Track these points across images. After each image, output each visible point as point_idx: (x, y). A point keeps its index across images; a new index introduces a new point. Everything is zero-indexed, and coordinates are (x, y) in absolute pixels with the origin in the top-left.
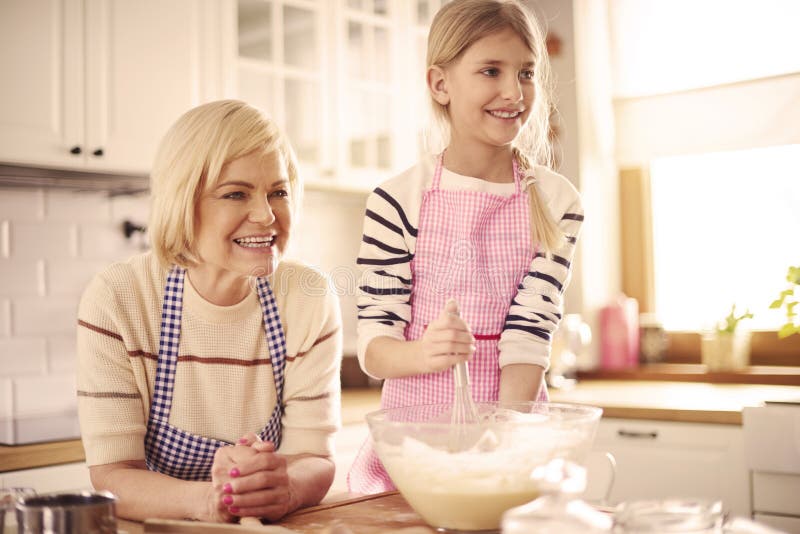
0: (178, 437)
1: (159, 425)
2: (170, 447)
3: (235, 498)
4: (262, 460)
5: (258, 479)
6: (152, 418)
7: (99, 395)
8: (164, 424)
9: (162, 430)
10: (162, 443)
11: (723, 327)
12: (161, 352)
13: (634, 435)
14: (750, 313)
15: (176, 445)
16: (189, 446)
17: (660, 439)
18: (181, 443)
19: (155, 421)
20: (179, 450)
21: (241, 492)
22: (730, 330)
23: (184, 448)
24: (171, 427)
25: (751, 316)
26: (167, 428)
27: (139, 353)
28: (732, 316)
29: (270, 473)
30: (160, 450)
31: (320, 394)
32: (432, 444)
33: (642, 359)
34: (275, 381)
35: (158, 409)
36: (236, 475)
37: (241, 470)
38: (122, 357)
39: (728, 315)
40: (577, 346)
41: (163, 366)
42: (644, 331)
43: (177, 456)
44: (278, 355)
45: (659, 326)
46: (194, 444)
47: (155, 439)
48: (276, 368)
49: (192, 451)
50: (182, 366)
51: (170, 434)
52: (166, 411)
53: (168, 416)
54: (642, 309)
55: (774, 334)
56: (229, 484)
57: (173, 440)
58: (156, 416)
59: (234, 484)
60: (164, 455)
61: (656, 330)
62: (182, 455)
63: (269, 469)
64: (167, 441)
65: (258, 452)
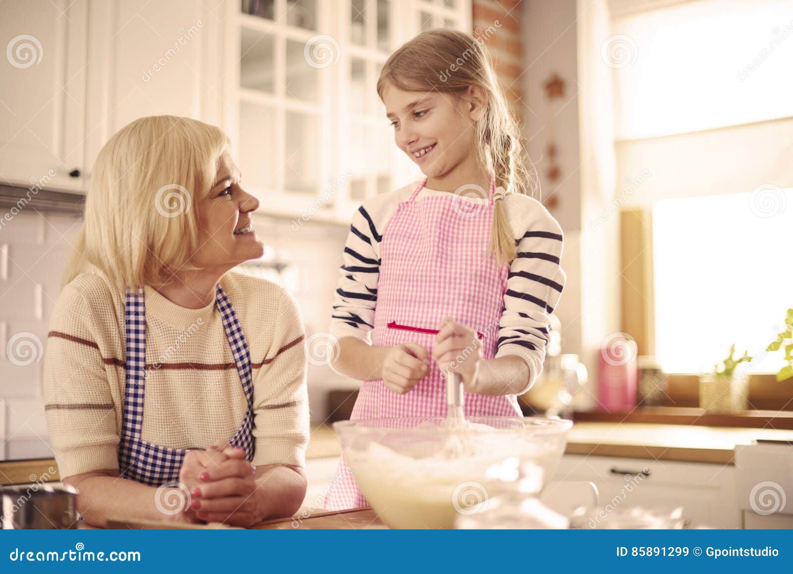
0: (152, 452)
1: (131, 442)
2: (145, 463)
3: (204, 503)
4: (233, 466)
5: (228, 485)
6: (124, 435)
7: (72, 407)
8: (136, 440)
9: (135, 447)
10: (137, 459)
11: (722, 369)
12: (129, 358)
13: (624, 473)
14: (749, 355)
15: (150, 460)
16: (164, 460)
17: (652, 478)
18: (155, 458)
19: (128, 438)
20: (154, 465)
21: (210, 498)
22: (728, 373)
23: (159, 462)
24: (144, 442)
25: (750, 359)
26: (140, 444)
27: (114, 361)
28: (730, 358)
29: (239, 480)
30: (136, 466)
31: (287, 402)
32: (397, 450)
33: (640, 401)
34: (243, 386)
35: (129, 425)
36: (207, 479)
37: (212, 474)
38: (97, 364)
39: (727, 356)
40: (573, 388)
41: (132, 372)
42: (642, 373)
43: (153, 472)
44: (242, 358)
45: (658, 368)
46: (169, 457)
47: (129, 457)
48: (242, 372)
49: (168, 464)
50: (150, 375)
51: (143, 450)
52: (138, 427)
53: (140, 431)
54: (641, 351)
55: (772, 378)
56: (198, 490)
57: (147, 455)
58: (129, 433)
59: (204, 488)
60: (139, 471)
61: (655, 372)
62: (158, 469)
63: (239, 476)
64: (142, 457)
65: (228, 458)
